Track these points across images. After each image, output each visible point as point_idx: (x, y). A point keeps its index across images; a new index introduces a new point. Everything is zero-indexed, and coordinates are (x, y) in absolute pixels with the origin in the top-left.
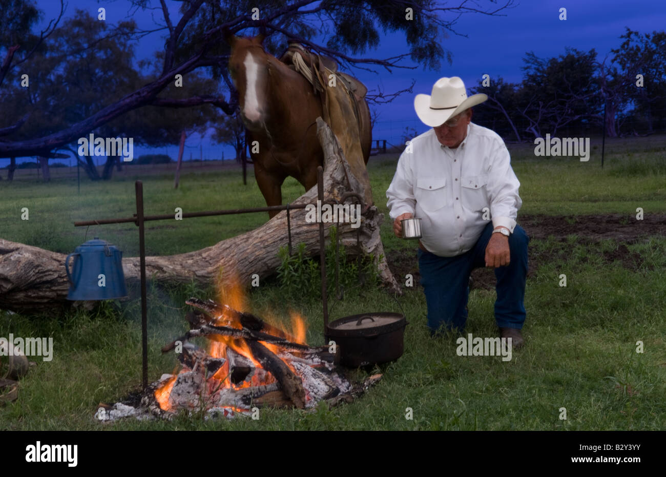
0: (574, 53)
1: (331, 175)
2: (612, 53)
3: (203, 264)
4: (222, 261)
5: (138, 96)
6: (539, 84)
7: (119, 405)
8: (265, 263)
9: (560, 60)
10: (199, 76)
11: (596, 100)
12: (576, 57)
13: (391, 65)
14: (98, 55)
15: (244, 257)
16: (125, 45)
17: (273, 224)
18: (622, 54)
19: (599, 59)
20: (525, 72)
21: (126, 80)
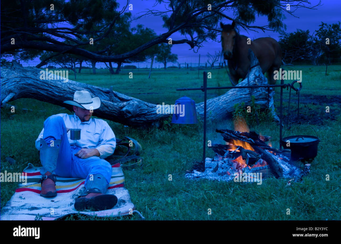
0: (300, 31)
1: (254, 74)
2: (316, 32)
3: (202, 109)
4: (209, 108)
5: (159, 39)
6: (285, 43)
7: (195, 171)
8: (227, 110)
9: (294, 34)
10: (154, 35)
11: (308, 51)
12: (301, 33)
13: (264, 29)
14: (116, 25)
15: (218, 107)
16: (126, 22)
17: (229, 93)
18: (320, 33)
19: (311, 34)
20: (280, 38)
21: (126, 36)
